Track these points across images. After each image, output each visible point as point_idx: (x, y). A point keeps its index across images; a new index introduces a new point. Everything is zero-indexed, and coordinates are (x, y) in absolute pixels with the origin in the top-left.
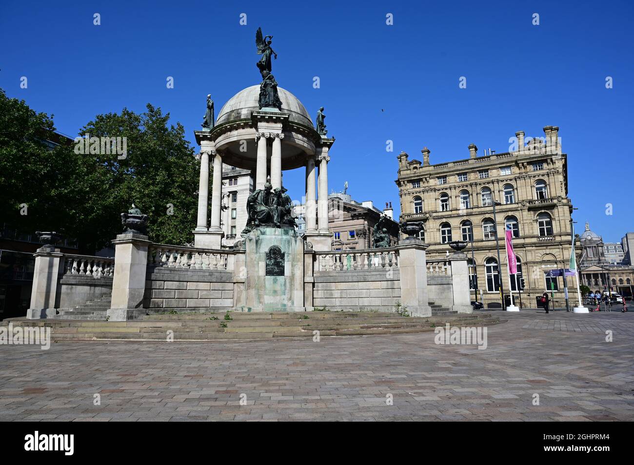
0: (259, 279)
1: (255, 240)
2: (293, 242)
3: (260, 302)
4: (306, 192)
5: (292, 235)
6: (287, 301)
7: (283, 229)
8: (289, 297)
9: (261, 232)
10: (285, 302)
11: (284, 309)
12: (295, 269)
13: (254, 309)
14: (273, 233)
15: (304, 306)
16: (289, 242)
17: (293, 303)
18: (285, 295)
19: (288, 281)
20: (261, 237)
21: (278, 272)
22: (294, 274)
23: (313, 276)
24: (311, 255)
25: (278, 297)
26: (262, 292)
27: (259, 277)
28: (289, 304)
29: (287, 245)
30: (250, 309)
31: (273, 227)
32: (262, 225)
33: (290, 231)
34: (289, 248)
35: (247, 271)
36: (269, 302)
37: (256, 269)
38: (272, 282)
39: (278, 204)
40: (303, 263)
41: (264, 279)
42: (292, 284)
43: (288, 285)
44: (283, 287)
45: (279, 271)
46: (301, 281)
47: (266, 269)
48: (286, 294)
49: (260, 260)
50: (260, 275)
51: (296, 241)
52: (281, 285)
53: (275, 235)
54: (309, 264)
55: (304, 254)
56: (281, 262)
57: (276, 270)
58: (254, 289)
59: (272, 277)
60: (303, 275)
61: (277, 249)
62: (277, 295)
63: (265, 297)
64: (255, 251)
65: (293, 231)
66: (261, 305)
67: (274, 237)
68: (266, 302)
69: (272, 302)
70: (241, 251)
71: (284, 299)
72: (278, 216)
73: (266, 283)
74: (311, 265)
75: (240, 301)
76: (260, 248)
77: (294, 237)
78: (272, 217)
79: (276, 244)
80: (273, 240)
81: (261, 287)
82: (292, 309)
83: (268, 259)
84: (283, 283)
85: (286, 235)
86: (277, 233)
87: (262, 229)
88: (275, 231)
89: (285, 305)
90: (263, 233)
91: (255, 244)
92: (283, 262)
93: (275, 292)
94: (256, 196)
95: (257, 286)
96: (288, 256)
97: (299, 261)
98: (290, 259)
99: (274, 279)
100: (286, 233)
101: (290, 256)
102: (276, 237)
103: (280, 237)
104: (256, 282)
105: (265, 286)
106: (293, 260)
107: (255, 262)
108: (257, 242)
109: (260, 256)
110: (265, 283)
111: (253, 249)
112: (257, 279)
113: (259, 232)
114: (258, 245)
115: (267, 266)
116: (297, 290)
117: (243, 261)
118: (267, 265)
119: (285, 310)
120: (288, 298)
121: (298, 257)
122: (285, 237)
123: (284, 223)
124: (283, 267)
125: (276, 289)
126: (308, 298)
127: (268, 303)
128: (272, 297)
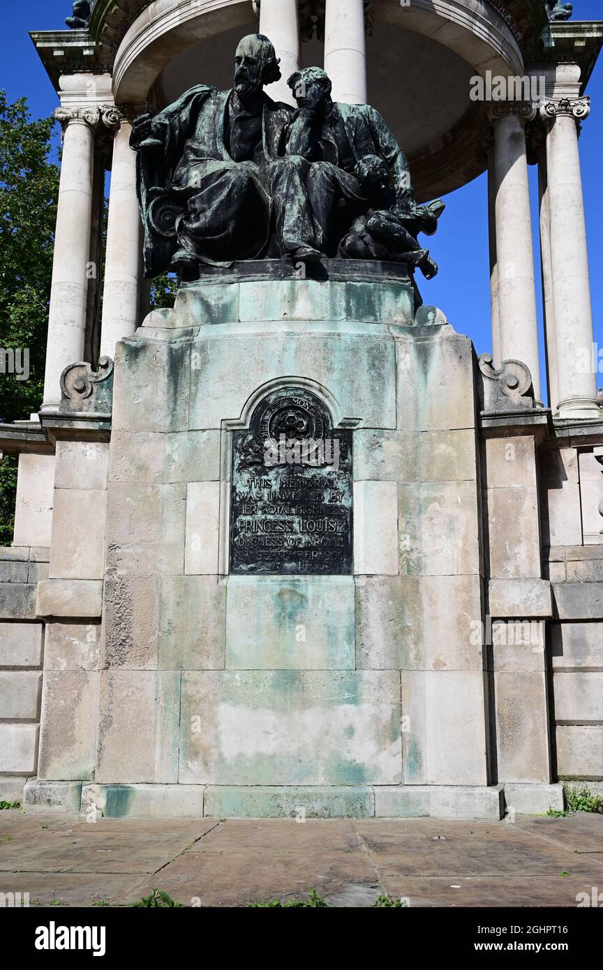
0: (186, 593)
1: (164, 357)
2: (407, 359)
3: (192, 750)
4: (493, 259)
5: (399, 318)
6: (371, 747)
7: (340, 287)
8: (386, 716)
9: (207, 306)
10: (363, 751)
11: (350, 801)
12: (425, 533)
13: (147, 798)
14: (280, 309)
15: (492, 781)
16: (378, 359)
17: (414, 758)
18: (354, 701)
19: (374, 610)
20: (206, 333)
21: (309, 548)
22: (419, 566)
23: (545, 575)
24: (529, 442)
25: (312, 720)
26: (201, 684)
27: (185, 582)
28: (389, 763)
29: (364, 378)
30: (118, 797)
31: (283, 274)
32: (210, 270)
33: (388, 297)
34: (378, 396)
35: (112, 547)
36: (250, 752)
37: (171, 533)
38: (269, 617)
39: (315, 151)
40: (472, 489)
41: (220, 597)
42: (404, 630)
43: (376, 632)
44: (345, 651)
45: (317, 541)
46: (467, 605)
47: (234, 533)
48: (368, 695)
49: (191, 472)
50: (192, 568)
51: (423, 353)
52: (331, 634)
53: (287, 319)
54: (518, 496)
55: (482, 436)
56: (330, 484)
57: (298, 533)
58: (152, 663)
59: (272, 583)
60: (476, 569)
61: (304, 402)
62: (306, 704)
63: (227, 713)
64: (162, 419)
65: (405, 301)
66: (196, 766)
67: (283, 328)
68: (230, 749)
69: (268, 747)
70: (80, 425)
71: (350, 732)
72: (308, 209)
73: (232, 619)
74: (531, 502)
75: (68, 740)
76: (191, 400)
77: (412, 331)
78: (273, 220)
79: (292, 369)
80: (275, 347)
81: (197, 647)
82: (407, 801)
83: (244, 466)
84: (345, 622)
85: (359, 317)
86: (302, 308)
87: (210, 289)
88: (292, 299)
89: (356, 774)
90: (218, 315)
91: (163, 379)
92: (341, 485)
93: (290, 680)
94: (185, 115)
95: (172, 639)
96: (374, 445)
97: (445, 477)
98: (390, 468)
99: (281, 594)
100: (364, 307)
101: (390, 447)
102: (298, 327)
103: (320, 329)
104: (170, 614)
105: (221, 642)
106: (411, 472)
107: (165, 489)
108: (176, 362)
109: (195, 449)
110: (222, 621)
111: (150, 408)
112: (170, 592)
113: (195, 308)
114: (184, 382)
115: (235, 512)
116: (439, 665)
117: (97, 486)
118: (239, 505)
119: (357, 806)
120: (376, 719)
121: (442, 449)
122: (350, 329)
123: (353, 253)
124: (346, 517)
125: (296, 662)
126: (515, 722)
127: (240, 757)
128: (270, 717)
